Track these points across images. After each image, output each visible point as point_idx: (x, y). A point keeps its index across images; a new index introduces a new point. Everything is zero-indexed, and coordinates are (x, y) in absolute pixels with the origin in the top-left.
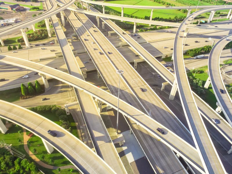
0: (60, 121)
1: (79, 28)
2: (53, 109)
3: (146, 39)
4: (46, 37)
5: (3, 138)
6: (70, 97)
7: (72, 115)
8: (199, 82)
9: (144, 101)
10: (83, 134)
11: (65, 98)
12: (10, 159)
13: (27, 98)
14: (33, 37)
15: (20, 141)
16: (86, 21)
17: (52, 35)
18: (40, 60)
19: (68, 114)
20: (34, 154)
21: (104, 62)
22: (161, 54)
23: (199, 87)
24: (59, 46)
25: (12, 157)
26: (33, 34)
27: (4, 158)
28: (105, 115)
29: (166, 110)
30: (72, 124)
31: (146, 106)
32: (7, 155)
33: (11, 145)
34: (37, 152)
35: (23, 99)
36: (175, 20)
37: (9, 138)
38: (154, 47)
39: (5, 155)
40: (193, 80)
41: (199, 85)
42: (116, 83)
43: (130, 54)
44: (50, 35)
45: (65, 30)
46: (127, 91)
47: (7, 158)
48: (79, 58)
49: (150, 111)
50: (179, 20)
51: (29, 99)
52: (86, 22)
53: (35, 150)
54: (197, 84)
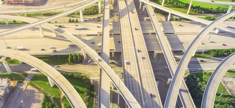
0: (85, 88)
1: (123, 10)
2: (84, 78)
3: (175, 30)
4: (97, 13)
5: (50, 90)
6: (98, 70)
7: (94, 85)
8: (203, 85)
9: (145, 91)
10: (96, 102)
11: (94, 71)
12: (51, 106)
13: (71, 64)
14: (88, 12)
15: (59, 95)
16: (130, 2)
17: (101, 11)
18: (87, 35)
19: (91, 84)
20: (65, 107)
21: (129, 48)
22: (183, 48)
23: (201, 90)
24: (102, 24)
25: (52, 105)
26: (88, 9)
27: (48, 104)
28: (115, 92)
29: (158, 104)
30: (92, 93)
31: (145, 96)
32: (50, 102)
33: (54, 96)
34: (66, 106)
35: (68, 64)
36: (216, 11)
37: (53, 91)
38: (179, 40)
39: (49, 102)
40: (198, 82)
41: (201, 88)
42: (131, 69)
43: (155, 43)
44: (100, 12)
45: (112, 8)
46: (136, 79)
47: (50, 104)
48: (113, 39)
49: (146, 101)
50: (221, 11)
51: (72, 65)
52: (130, 4)
53: (65, 104)
54: (201, 86)
